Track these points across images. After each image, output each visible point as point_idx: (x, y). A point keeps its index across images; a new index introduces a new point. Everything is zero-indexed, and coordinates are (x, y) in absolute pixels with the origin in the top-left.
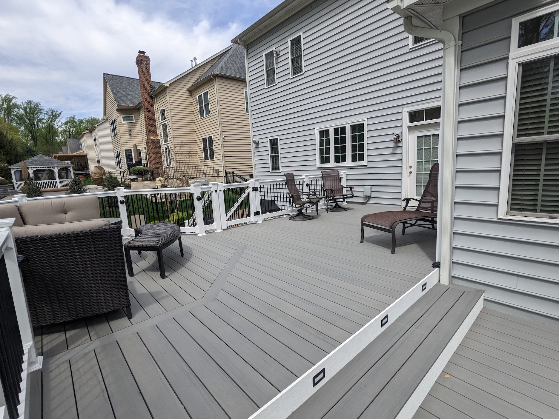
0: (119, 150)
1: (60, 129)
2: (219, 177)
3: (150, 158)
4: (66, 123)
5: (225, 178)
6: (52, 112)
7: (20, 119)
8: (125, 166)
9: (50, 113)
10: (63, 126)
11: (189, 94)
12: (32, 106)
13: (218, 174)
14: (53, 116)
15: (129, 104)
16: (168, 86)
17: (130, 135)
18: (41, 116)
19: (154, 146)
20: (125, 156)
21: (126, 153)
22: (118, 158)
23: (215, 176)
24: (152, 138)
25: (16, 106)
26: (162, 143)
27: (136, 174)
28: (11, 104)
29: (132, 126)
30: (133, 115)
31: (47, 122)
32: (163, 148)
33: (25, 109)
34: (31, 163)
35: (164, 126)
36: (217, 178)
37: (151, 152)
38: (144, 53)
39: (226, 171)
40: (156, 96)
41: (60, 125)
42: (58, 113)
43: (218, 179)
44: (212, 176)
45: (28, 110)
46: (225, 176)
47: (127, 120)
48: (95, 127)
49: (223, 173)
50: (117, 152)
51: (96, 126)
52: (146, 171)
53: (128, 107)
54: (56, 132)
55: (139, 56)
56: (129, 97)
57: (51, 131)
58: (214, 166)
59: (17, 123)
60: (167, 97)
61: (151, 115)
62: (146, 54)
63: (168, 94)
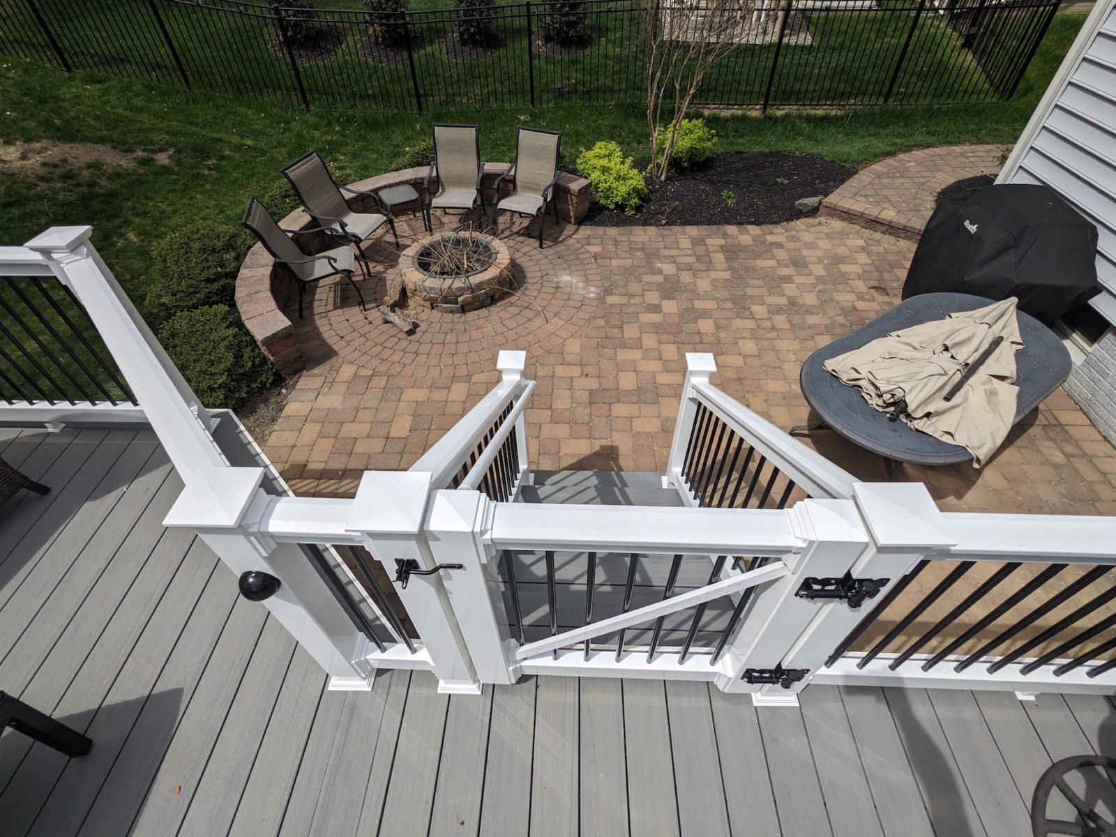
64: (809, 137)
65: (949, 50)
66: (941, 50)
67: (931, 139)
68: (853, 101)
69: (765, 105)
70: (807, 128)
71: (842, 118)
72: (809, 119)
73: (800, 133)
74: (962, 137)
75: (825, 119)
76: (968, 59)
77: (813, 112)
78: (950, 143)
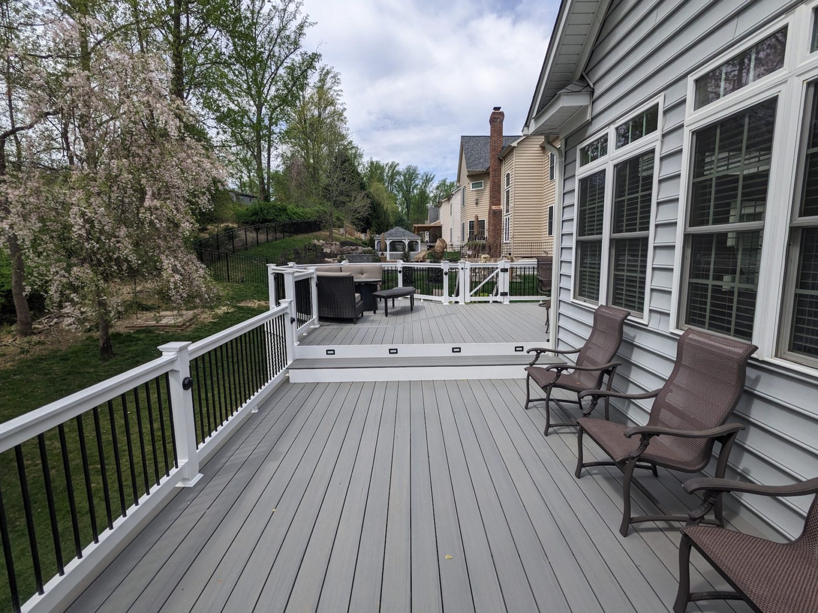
0: (465, 221)
1: (431, 195)
4: (437, 188)
6: (427, 177)
7: (400, 185)
9: (425, 178)
10: (434, 192)
11: (541, 152)
12: (411, 171)
14: (427, 180)
15: (480, 169)
16: (516, 145)
17: (477, 204)
18: (417, 182)
19: (496, 216)
20: (469, 228)
21: (470, 225)
22: (463, 231)
24: (494, 208)
25: (398, 173)
26: (504, 213)
28: (395, 171)
29: (480, 192)
30: (483, 181)
31: (421, 187)
32: (504, 218)
33: (405, 176)
34: (389, 234)
35: (508, 192)
37: (491, 224)
38: (499, 108)
40: (504, 158)
41: (432, 190)
42: (432, 177)
45: (407, 176)
47: (476, 187)
48: (453, 195)
50: (463, 224)
51: (453, 193)
53: (479, 173)
54: (427, 197)
55: (493, 113)
56: (482, 161)
57: (423, 196)
59: (397, 191)
60: (514, 158)
61: (496, 181)
62: (501, 110)
63: (514, 155)
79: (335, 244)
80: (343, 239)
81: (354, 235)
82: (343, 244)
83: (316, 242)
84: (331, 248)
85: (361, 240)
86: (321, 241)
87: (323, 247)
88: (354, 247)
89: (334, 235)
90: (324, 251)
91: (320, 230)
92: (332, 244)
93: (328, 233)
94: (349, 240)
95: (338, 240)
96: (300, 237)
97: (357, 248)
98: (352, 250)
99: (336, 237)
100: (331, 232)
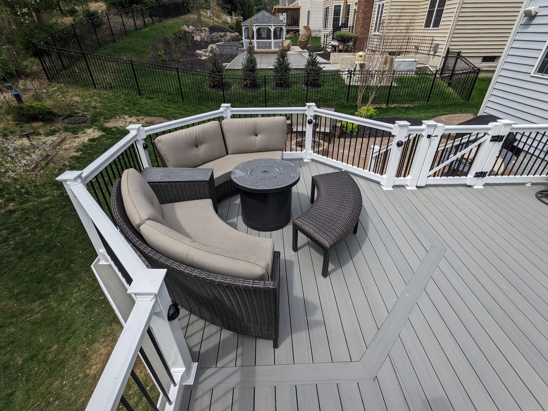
0: (329, 6)
2: (436, 57)
3: (358, 19)
5: (444, 59)
8: (330, 28)
13: (435, 52)
20: (333, 14)
21: (335, 10)
22: (326, 17)
23: (430, 53)
27: (339, 41)
32: (376, 5)
34: (256, 20)
36: (432, 57)
37: (361, 11)
39: (449, 48)
43: (433, 59)
44: (426, 53)
46: (444, 55)
49: (443, 51)
50: (327, 8)
52: (349, 37)
58: (435, 39)
64: (405, 113)
65: (444, 87)
66: (441, 87)
67: (446, 113)
68: (416, 103)
69: (387, 104)
70: (404, 111)
71: (414, 107)
72: (403, 108)
73: (401, 112)
74: (456, 112)
75: (408, 108)
76: (450, 90)
77: (403, 106)
78: (453, 114)
79: (204, 30)
80: (211, 23)
81: (221, 18)
82: (213, 29)
83: (185, 28)
84: (200, 36)
85: (228, 23)
86: (191, 27)
87: (193, 35)
88: (222, 34)
89: (202, 18)
90: (195, 39)
91: (189, 12)
92: (201, 30)
93: (197, 16)
94: (216, 24)
95: (206, 25)
96: (170, 22)
97: (225, 34)
98: (221, 37)
99: (204, 21)
100: (200, 15)
